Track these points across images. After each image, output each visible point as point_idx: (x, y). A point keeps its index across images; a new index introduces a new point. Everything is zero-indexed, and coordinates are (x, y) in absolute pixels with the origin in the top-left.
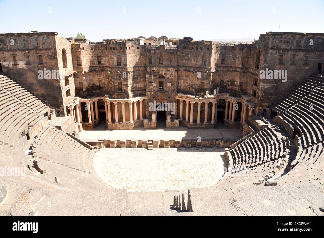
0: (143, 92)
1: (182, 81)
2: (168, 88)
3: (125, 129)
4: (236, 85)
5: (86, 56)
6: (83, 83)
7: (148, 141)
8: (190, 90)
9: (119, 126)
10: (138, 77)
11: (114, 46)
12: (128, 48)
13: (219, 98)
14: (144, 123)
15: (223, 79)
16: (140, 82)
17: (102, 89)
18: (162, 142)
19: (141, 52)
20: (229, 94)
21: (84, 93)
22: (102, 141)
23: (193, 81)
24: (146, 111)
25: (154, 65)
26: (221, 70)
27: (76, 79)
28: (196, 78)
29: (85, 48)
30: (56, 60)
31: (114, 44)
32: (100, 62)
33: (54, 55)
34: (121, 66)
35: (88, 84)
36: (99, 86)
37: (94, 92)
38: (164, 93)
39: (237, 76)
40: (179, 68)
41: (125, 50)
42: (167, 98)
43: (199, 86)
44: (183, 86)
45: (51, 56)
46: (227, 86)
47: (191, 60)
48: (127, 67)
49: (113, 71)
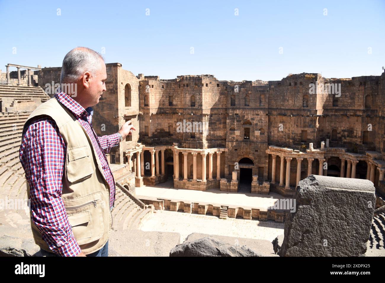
0: (223, 142)
1: (276, 129)
2: (256, 138)
3: (196, 189)
4: (356, 137)
5: (155, 95)
6: (149, 127)
7: (222, 207)
8: (286, 142)
9: (188, 184)
10: (217, 123)
11: (187, 82)
12: (205, 85)
13: (330, 155)
14: (221, 184)
15: (335, 127)
16: (219, 129)
17: (172, 136)
18: (240, 209)
19: (222, 90)
20: (346, 149)
21: (149, 139)
22: (161, 201)
23: (291, 128)
24: (226, 168)
25: (238, 107)
26: (332, 115)
27: (141, 122)
28: (294, 125)
29: (155, 86)
30: (116, 95)
31: (188, 80)
32: (172, 103)
33: (114, 89)
34: (195, 107)
35: (155, 129)
36: (169, 132)
37: (162, 139)
38: (250, 144)
39: (357, 123)
40: (271, 112)
41: (200, 87)
42: (254, 151)
43: (299, 135)
44: (276, 136)
45: (111, 90)
46: (343, 138)
47: (288, 101)
48: (203, 108)
49: (184, 114)
